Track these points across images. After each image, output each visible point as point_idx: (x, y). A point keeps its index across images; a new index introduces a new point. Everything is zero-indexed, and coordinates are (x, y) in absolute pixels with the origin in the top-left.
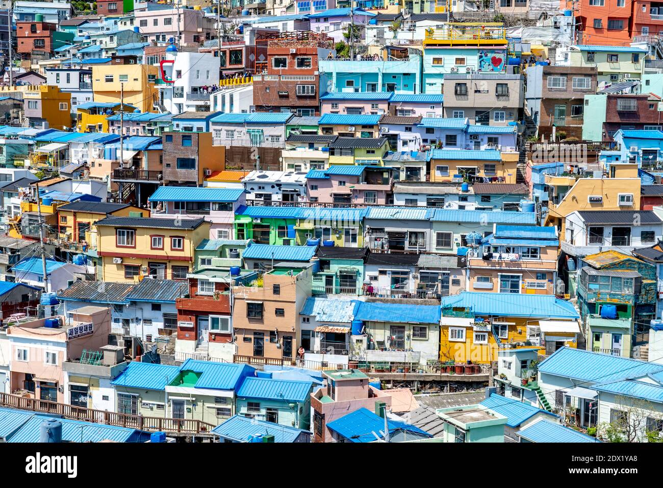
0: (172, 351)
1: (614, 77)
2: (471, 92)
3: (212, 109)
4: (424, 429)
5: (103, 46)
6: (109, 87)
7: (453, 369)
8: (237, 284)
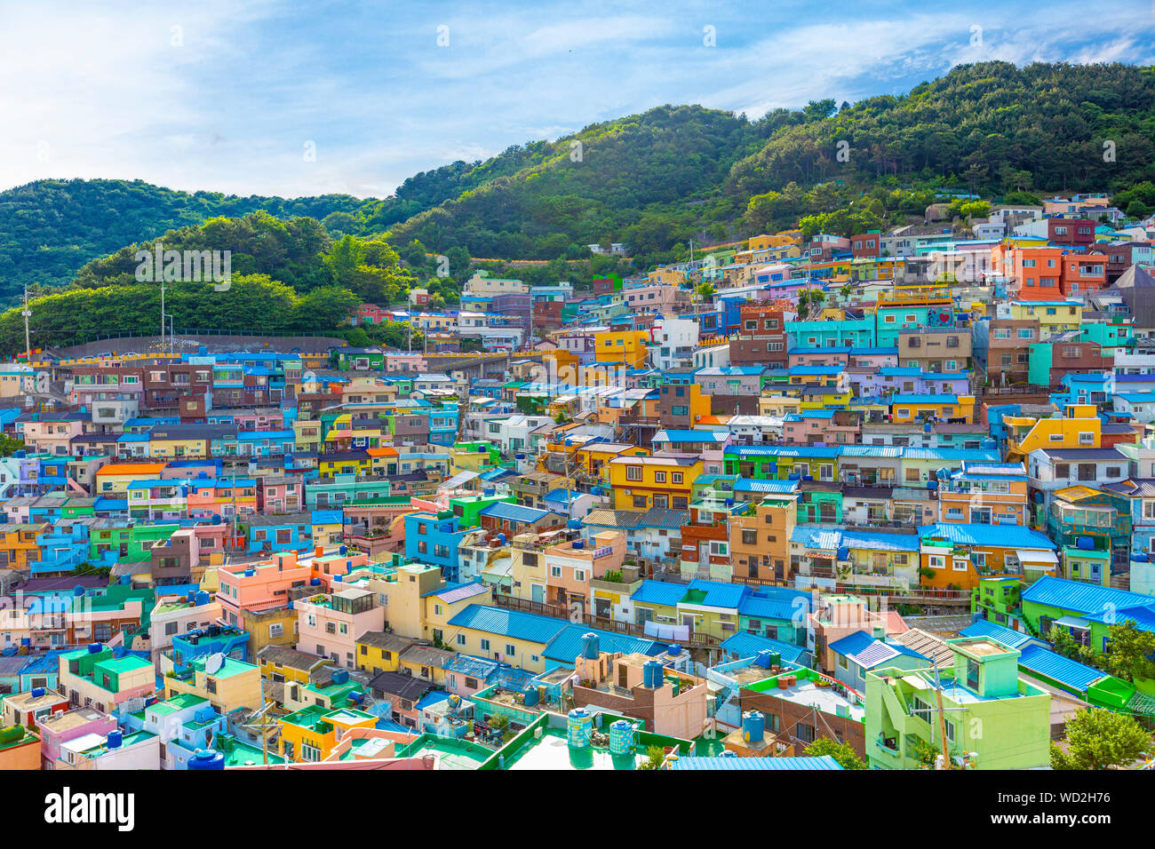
0: (678, 570)
1: (1053, 327)
2: (924, 344)
3: (694, 365)
4: (920, 652)
5: (601, 318)
6: (609, 350)
7: (936, 594)
8: (733, 515)
